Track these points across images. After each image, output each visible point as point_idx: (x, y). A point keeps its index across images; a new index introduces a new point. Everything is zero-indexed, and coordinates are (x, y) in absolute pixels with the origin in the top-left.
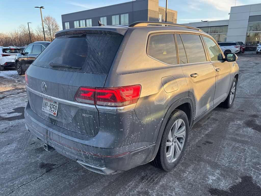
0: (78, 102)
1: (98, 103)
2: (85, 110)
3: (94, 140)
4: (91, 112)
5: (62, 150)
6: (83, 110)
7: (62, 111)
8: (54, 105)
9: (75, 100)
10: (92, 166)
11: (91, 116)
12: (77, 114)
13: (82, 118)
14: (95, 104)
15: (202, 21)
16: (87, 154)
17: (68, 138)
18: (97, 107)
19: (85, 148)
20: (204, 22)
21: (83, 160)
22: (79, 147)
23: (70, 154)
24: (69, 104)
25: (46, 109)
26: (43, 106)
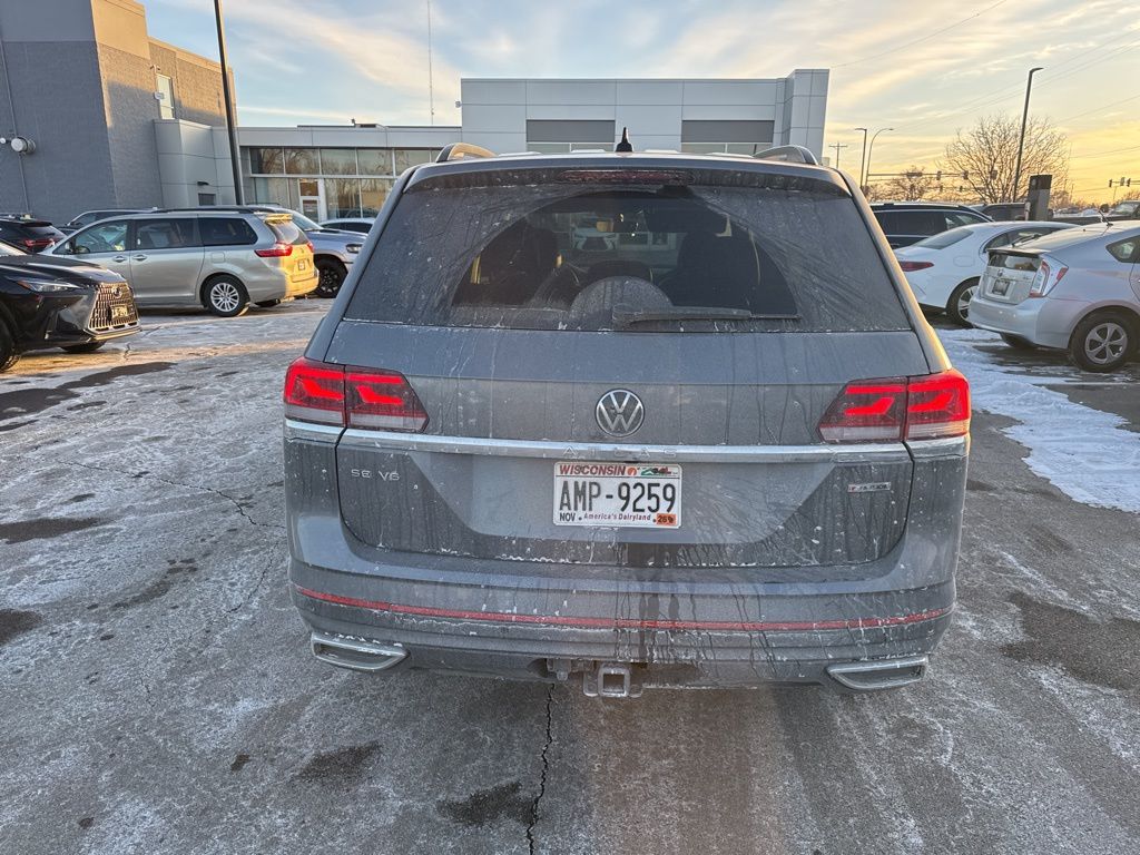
0: (833, 443)
1: (913, 430)
2: (862, 467)
3: (902, 566)
4: (889, 469)
5: (752, 654)
6: (850, 470)
7: (711, 500)
8: (650, 485)
9: (818, 439)
10: (898, 664)
11: (885, 486)
12: (817, 494)
13: (843, 503)
14: (902, 439)
15: (353, 121)
16: (883, 624)
17: (798, 594)
18: (913, 445)
19: (878, 604)
20: (362, 126)
21: (857, 654)
22: (851, 608)
23: (795, 655)
24: (789, 459)
25: (589, 513)
26: (562, 505)
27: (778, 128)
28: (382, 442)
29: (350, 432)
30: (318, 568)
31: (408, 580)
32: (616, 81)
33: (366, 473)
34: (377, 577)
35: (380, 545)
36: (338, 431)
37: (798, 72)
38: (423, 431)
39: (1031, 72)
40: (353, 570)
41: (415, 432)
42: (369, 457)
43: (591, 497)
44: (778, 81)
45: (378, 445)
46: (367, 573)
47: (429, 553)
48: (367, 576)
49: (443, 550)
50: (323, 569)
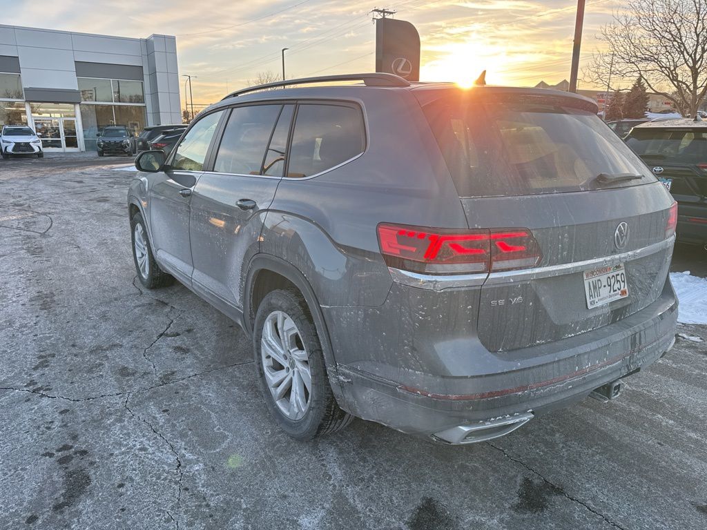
8: (616, 276)
25: (599, 298)
26: (590, 296)
27: (146, 71)
28: (513, 277)
29: (492, 276)
30: (477, 377)
31: (539, 366)
32: (14, 28)
33: (502, 302)
34: (521, 370)
35: (500, 350)
36: (484, 276)
37: (155, 36)
38: (539, 265)
39: (283, 50)
40: (505, 370)
41: (534, 267)
42: (504, 290)
43: (599, 288)
44: (141, 40)
45: (512, 280)
46: (514, 369)
47: (529, 347)
48: (514, 371)
49: (538, 342)
50: (481, 376)
